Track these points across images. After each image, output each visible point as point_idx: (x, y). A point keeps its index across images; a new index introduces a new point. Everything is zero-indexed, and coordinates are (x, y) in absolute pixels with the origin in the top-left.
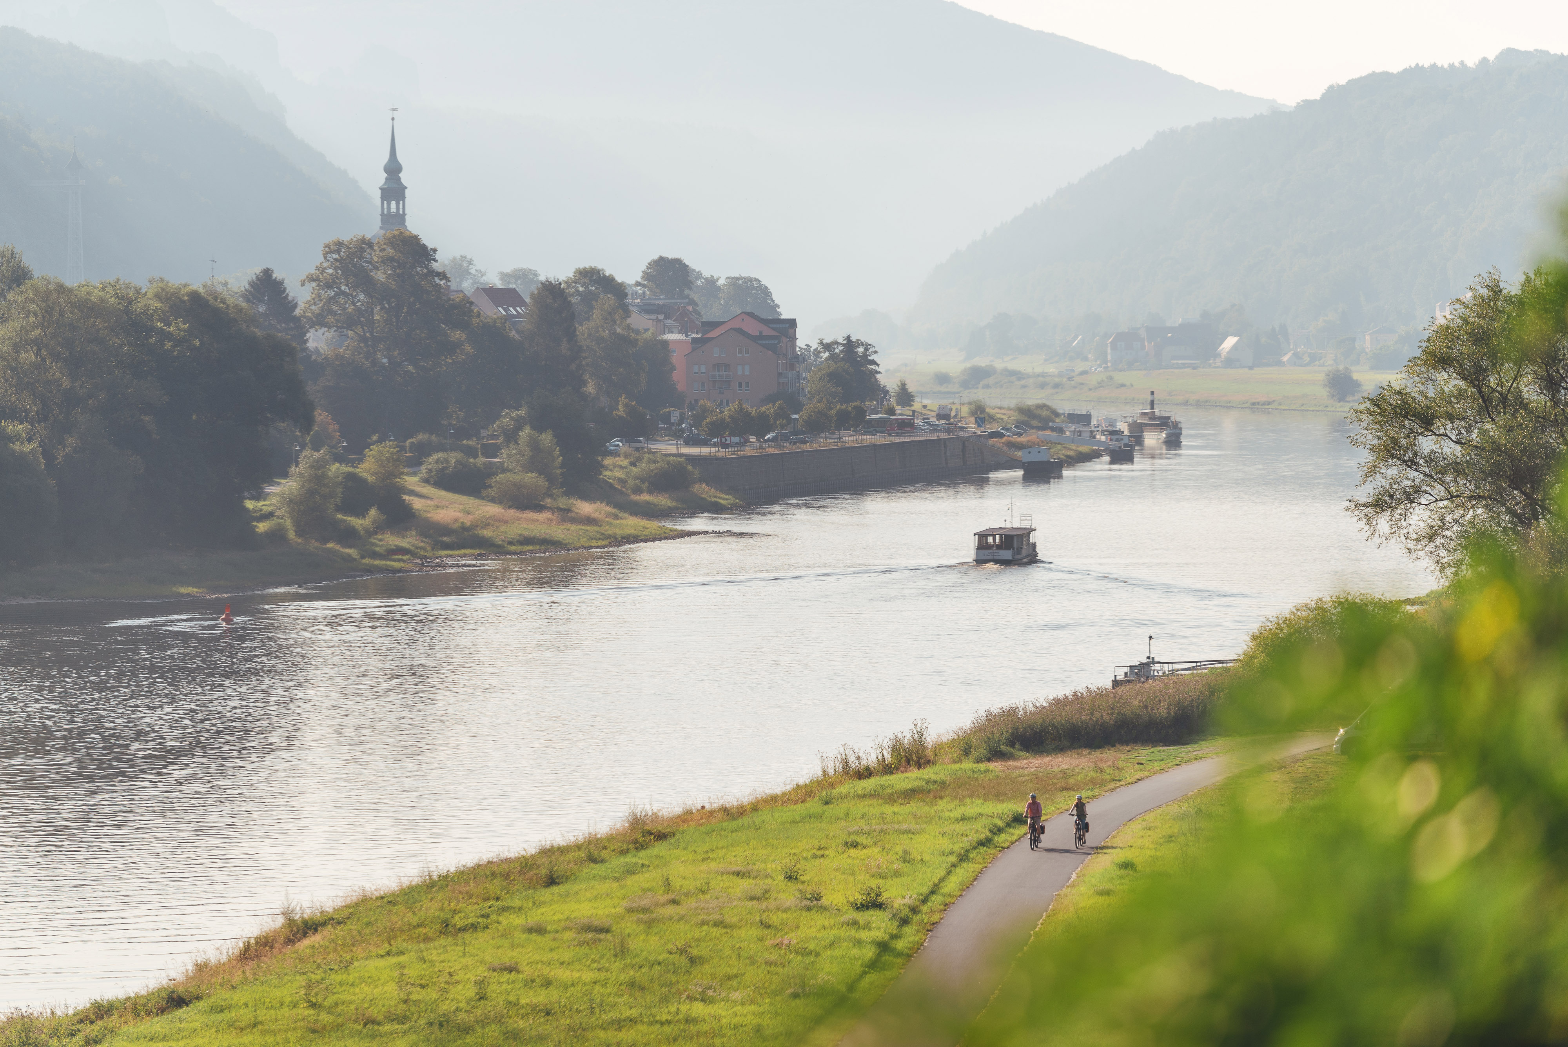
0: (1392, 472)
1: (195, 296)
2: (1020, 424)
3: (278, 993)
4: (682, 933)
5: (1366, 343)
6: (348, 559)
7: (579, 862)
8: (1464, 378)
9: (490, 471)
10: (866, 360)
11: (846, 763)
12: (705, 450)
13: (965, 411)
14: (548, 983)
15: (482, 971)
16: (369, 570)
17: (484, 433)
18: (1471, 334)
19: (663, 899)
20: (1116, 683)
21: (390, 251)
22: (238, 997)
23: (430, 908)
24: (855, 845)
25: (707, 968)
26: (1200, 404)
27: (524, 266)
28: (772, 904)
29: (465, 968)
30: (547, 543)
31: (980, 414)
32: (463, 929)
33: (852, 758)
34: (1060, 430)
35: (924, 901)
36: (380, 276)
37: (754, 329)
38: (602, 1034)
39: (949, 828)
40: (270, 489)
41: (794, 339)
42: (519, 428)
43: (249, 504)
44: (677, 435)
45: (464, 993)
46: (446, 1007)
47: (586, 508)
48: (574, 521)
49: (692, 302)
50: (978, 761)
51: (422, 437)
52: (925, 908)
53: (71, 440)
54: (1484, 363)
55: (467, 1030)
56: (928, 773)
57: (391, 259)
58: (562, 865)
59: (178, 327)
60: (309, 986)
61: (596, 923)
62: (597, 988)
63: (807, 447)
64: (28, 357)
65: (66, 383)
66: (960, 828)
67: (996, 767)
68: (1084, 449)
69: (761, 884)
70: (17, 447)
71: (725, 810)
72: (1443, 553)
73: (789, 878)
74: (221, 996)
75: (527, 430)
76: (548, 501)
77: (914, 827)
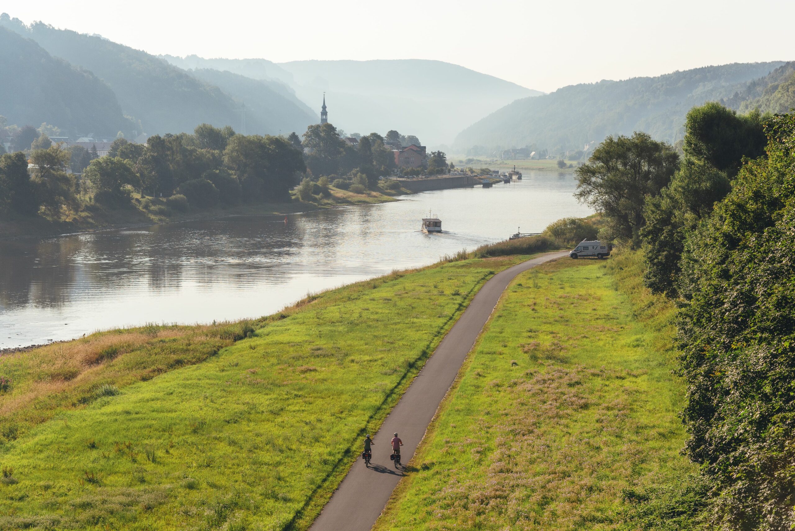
0: (584, 186)
1: (277, 139)
2: (481, 173)
3: (309, 315)
4: (410, 301)
5: (567, 154)
6: (315, 206)
7: (381, 283)
8: (603, 163)
9: (350, 184)
10: (443, 157)
11: (446, 259)
12: (403, 179)
13: (467, 170)
14: (377, 313)
15: (360, 310)
16: (320, 209)
17: (348, 174)
18: (605, 152)
19: (404, 292)
20: (510, 239)
21: (325, 128)
22: (299, 316)
23: (345, 294)
24: (450, 279)
25: (417, 310)
26: (526, 169)
27: (357, 132)
28: (431, 294)
29: (356, 309)
30: (365, 202)
31: (471, 171)
32: (354, 299)
33: (448, 257)
34: (492, 175)
35: (469, 293)
36: (322, 134)
37: (415, 149)
38: (392, 326)
39: (474, 275)
40: (295, 188)
41: (425, 151)
42: (357, 173)
43: (290, 192)
44: (396, 175)
45: (356, 315)
46: (352, 319)
47: (374, 193)
48: (371, 197)
49: (399, 142)
50: (479, 258)
51: (333, 175)
52: (470, 295)
53: (246, 175)
54: (608, 159)
55: (357, 325)
56: (467, 261)
57: (325, 130)
58: (377, 283)
59: (272, 147)
60: (317, 313)
61: (388, 298)
62: (389, 315)
63: (429, 179)
64: (235, 154)
65: (244, 161)
66: (477, 275)
67: (483, 259)
68: (498, 180)
69: (427, 289)
70: (232, 177)
71: (417, 270)
72: (597, 207)
73: (435, 287)
74: (295, 315)
75: (359, 174)
76: (365, 192)
77: (465, 274)
